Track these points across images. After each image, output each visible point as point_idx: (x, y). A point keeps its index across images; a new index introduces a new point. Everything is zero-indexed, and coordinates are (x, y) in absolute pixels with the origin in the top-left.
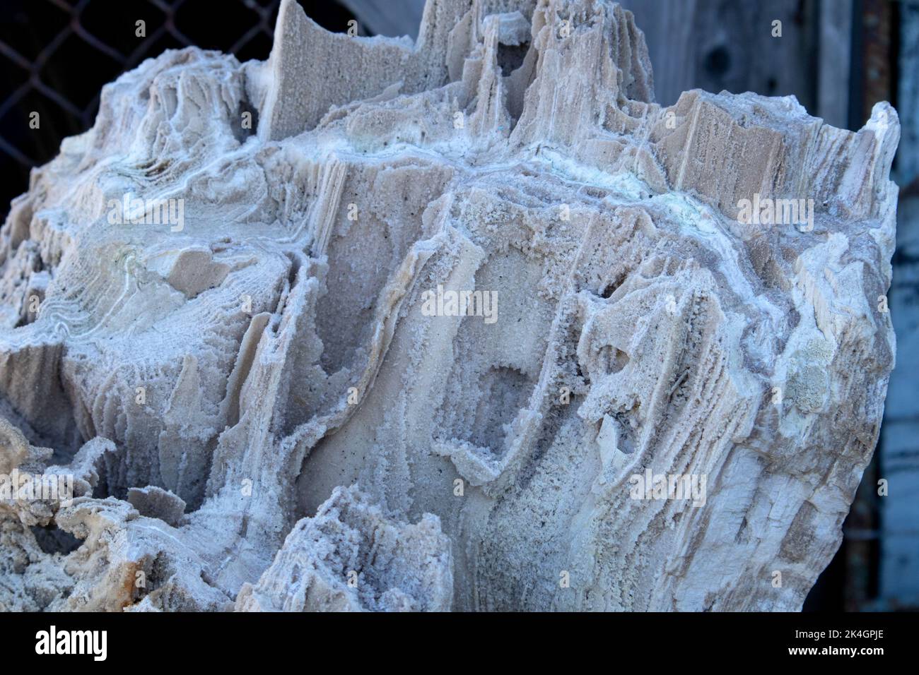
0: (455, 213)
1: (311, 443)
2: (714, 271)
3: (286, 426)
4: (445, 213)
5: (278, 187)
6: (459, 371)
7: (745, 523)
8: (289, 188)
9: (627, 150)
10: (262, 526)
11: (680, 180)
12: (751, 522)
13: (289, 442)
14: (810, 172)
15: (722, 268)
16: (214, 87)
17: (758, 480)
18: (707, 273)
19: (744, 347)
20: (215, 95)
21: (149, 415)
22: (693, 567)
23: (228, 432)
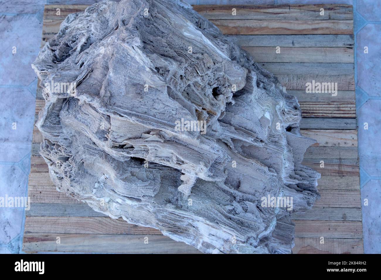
0: (273, 176)
1: (229, 144)
2: (264, 230)
3: (233, 140)
4: (273, 174)
5: (277, 137)
6: (241, 175)
7: (213, 235)
8: (277, 139)
9: (283, 211)
10: (214, 135)
11: (278, 222)
12: (213, 237)
13: (230, 140)
14: (281, 249)
15: (264, 232)
16: (296, 123)
17: (223, 239)
18: (264, 229)
19: (251, 237)
20: (294, 123)
21: (238, 111)
22: (205, 225)
23: (233, 128)
